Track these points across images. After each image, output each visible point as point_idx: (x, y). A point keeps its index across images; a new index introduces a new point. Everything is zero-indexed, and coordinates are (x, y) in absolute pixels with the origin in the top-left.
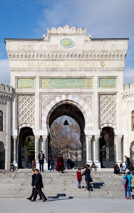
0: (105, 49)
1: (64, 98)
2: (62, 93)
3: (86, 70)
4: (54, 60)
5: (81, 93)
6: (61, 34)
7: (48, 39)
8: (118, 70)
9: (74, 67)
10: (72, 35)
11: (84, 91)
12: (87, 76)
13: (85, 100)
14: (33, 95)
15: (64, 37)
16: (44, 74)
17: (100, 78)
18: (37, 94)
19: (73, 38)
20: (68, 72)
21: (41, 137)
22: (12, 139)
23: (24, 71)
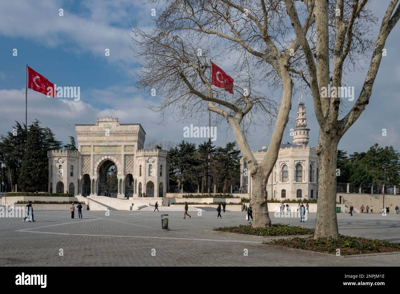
0: (128, 130)
1: (106, 157)
2: (105, 155)
3: (118, 141)
4: (101, 136)
5: (115, 155)
6: (104, 121)
7: (97, 124)
8: (135, 141)
10: (109, 122)
12: (118, 145)
13: (117, 159)
14: (90, 156)
15: (106, 123)
16: (96, 144)
17: (125, 146)
18: (92, 155)
19: (110, 124)
20: (108, 143)
21: (94, 179)
22: (79, 181)
23: (85, 142)
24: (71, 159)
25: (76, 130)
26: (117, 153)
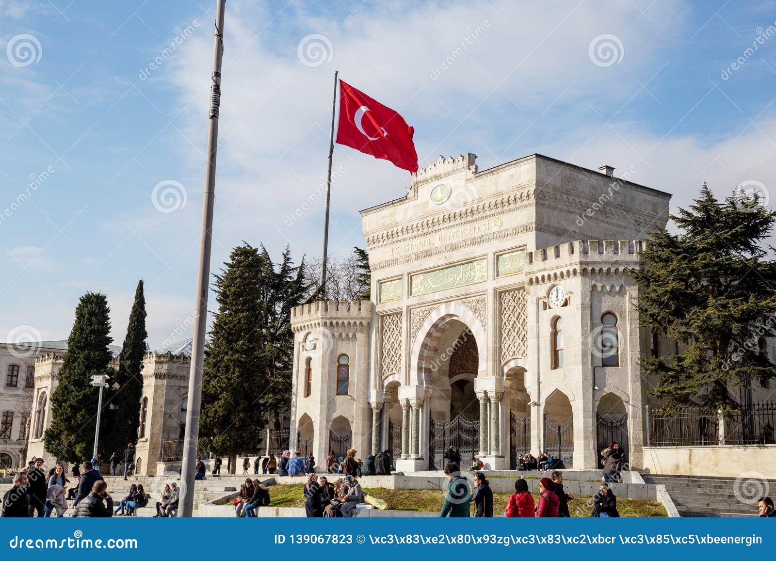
0: (499, 190)
1: (443, 311)
2: (438, 302)
3: (474, 242)
4: (424, 234)
5: (468, 296)
6: (431, 178)
7: (414, 195)
8: (527, 229)
9: (455, 241)
10: (448, 174)
11: (471, 291)
12: (476, 255)
13: (475, 310)
14: (399, 313)
15: (436, 183)
16: (414, 266)
17: (498, 255)
18: (404, 310)
19: (448, 181)
20: (447, 254)
21: (408, 401)
22: (371, 410)
23: (388, 265)
24: (340, 331)
25: (364, 229)
26: (474, 289)
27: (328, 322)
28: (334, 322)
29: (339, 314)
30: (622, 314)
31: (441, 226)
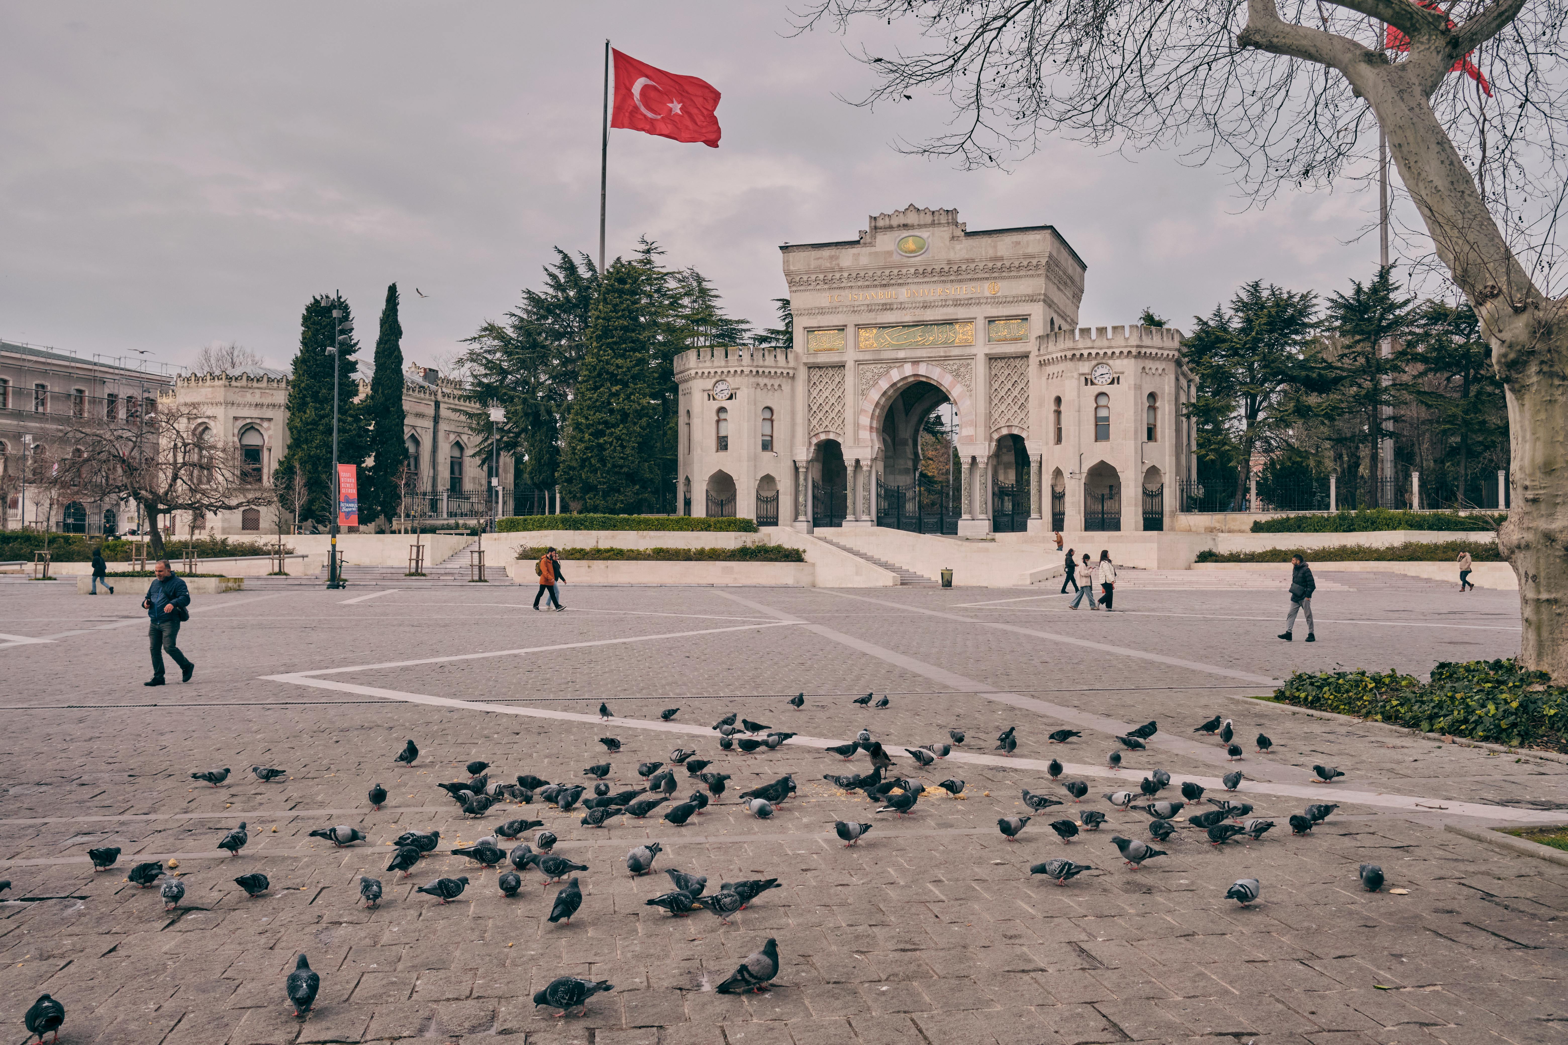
0: (999, 254)
1: (908, 370)
2: (904, 361)
3: (957, 303)
4: (885, 286)
5: (947, 358)
6: (899, 226)
7: (870, 240)
8: (1032, 299)
9: (930, 298)
10: (920, 226)
11: (952, 354)
12: (960, 317)
13: (957, 374)
14: (841, 366)
15: (905, 233)
16: (865, 318)
17: (991, 321)
18: (850, 364)
19: (925, 234)
20: (917, 312)
21: (858, 461)
22: (796, 469)
23: (822, 314)
24: (766, 381)
26: (955, 352)
27: (754, 370)
28: (761, 370)
29: (766, 363)
30: (1163, 394)
31: (909, 281)
